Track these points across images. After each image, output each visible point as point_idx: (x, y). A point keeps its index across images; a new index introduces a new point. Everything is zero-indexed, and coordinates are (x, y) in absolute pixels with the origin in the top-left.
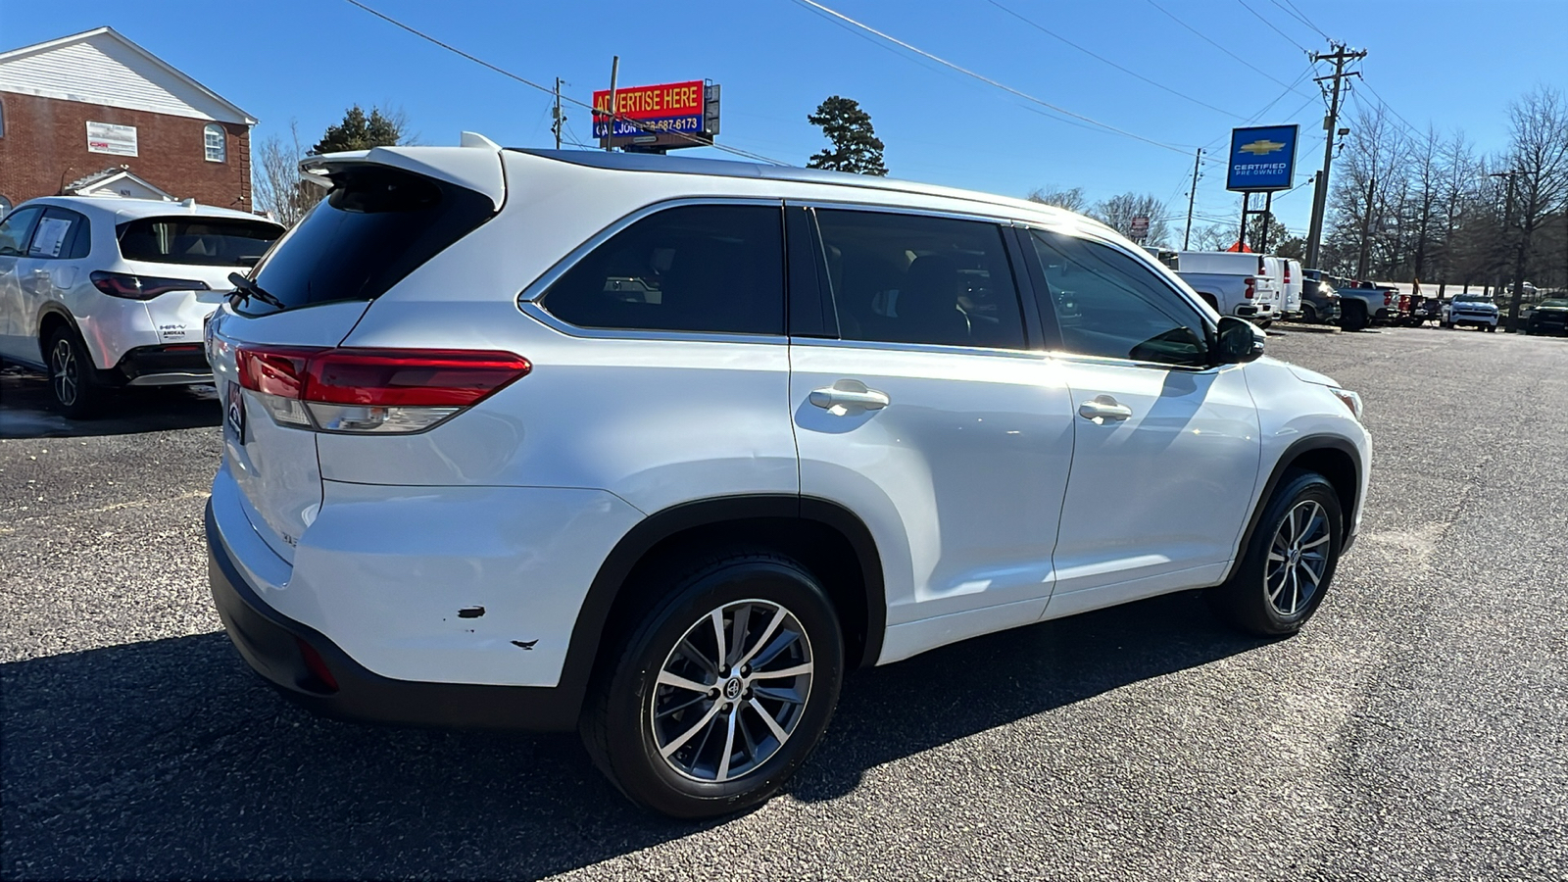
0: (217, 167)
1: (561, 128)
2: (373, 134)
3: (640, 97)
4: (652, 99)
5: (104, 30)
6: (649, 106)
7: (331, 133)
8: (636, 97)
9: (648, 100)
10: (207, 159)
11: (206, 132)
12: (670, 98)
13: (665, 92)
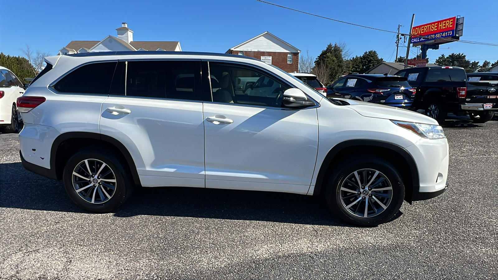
0: (290, 65)
1: (399, 41)
2: (334, 51)
3: (429, 27)
4: (434, 27)
5: (266, 32)
6: (432, 29)
7: (323, 52)
8: (427, 27)
9: (432, 27)
10: (288, 63)
11: (288, 56)
12: (441, 25)
13: (440, 23)
